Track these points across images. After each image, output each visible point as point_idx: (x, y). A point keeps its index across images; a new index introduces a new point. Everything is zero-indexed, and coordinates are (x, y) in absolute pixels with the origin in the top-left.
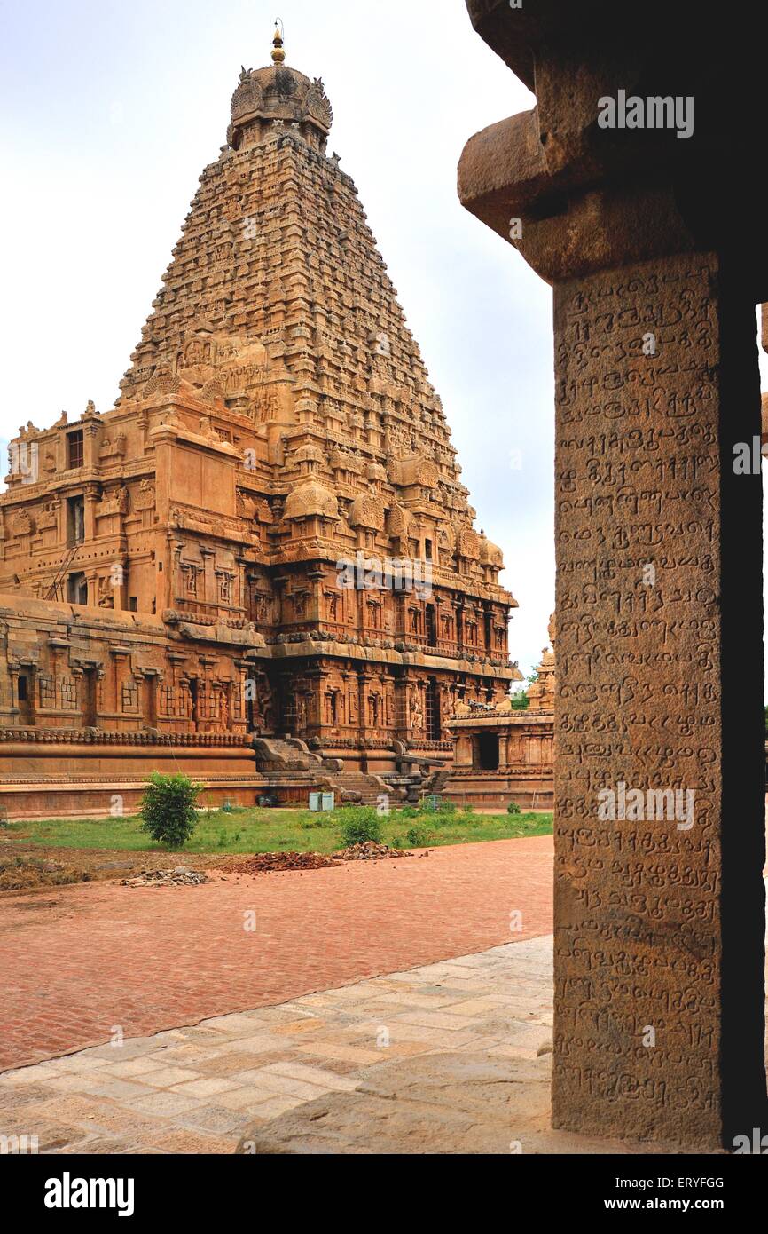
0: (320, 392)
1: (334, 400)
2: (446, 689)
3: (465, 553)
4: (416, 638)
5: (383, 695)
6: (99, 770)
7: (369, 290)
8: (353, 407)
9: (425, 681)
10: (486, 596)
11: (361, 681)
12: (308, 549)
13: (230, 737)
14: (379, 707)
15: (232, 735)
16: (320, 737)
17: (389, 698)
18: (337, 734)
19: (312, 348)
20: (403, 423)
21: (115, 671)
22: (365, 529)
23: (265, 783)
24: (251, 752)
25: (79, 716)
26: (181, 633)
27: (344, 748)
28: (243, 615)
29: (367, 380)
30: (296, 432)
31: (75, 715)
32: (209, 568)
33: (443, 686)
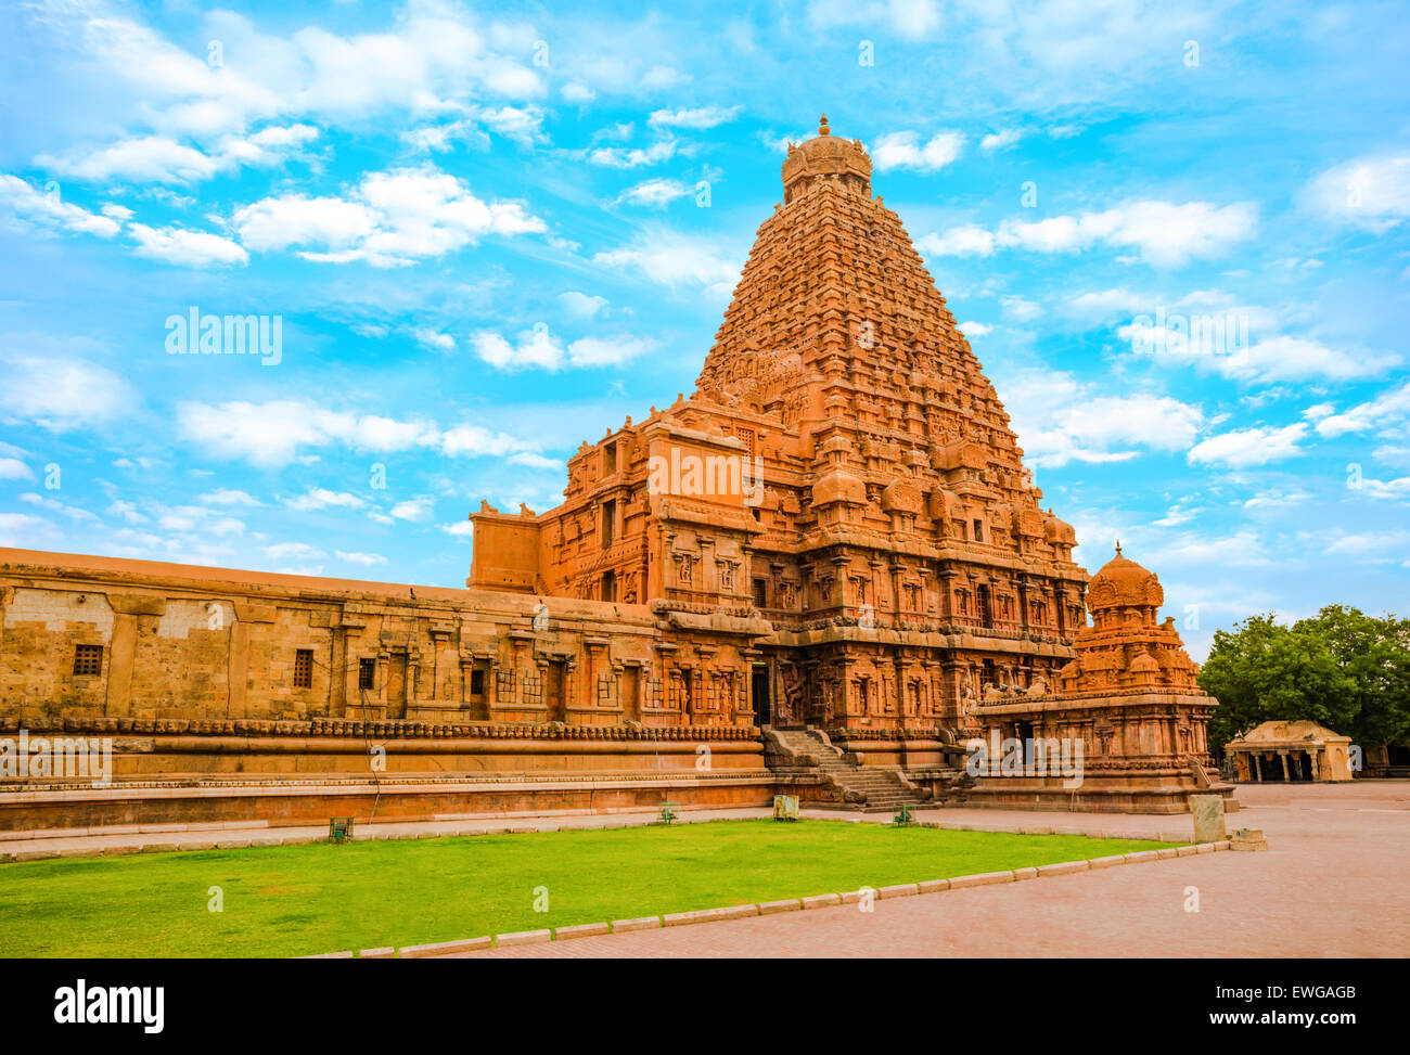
0: (852, 388)
1: (867, 395)
2: (1007, 672)
3: (1025, 530)
4: (966, 620)
5: (926, 681)
6: (565, 767)
7: (913, 300)
8: (890, 400)
9: (978, 665)
10: (1056, 574)
11: (899, 667)
12: (830, 535)
13: (731, 731)
14: (923, 694)
15: (734, 728)
16: (846, 727)
17: (935, 684)
18: (869, 724)
19: (844, 351)
20: (948, 411)
21: (590, 662)
22: (899, 513)
23: (771, 780)
24: (760, 746)
25: (544, 710)
26: (670, 623)
27: (877, 739)
28: (749, 603)
29: (907, 376)
30: (825, 426)
31: (539, 710)
32: (708, 556)
33: (1002, 669)
